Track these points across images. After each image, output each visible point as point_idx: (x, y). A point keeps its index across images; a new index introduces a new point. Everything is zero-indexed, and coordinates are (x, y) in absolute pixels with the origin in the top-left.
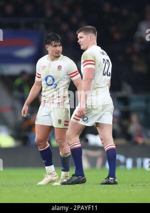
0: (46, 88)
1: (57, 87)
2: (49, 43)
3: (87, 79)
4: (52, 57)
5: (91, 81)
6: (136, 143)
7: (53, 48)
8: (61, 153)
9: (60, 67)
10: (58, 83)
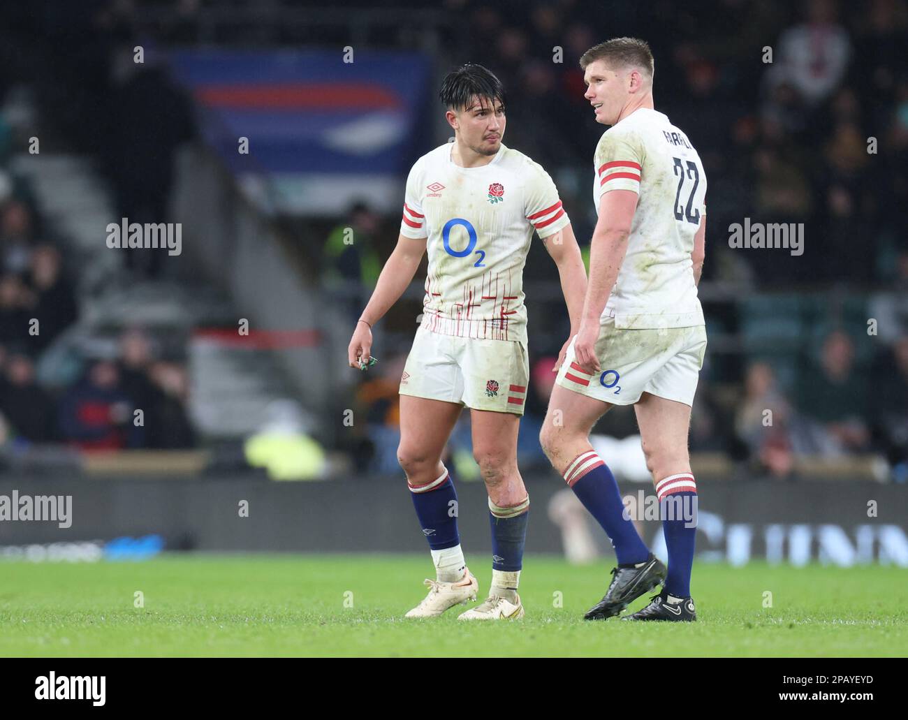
0: (444, 263)
1: (487, 262)
2: (459, 102)
3: (609, 230)
4: (471, 152)
5: (623, 238)
6: (765, 471)
7: (475, 121)
8: (491, 505)
9: (496, 191)
10: (487, 246)
